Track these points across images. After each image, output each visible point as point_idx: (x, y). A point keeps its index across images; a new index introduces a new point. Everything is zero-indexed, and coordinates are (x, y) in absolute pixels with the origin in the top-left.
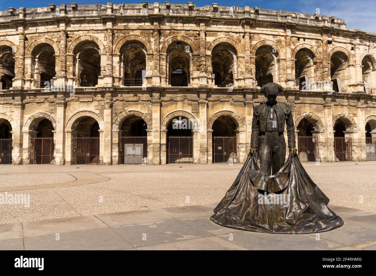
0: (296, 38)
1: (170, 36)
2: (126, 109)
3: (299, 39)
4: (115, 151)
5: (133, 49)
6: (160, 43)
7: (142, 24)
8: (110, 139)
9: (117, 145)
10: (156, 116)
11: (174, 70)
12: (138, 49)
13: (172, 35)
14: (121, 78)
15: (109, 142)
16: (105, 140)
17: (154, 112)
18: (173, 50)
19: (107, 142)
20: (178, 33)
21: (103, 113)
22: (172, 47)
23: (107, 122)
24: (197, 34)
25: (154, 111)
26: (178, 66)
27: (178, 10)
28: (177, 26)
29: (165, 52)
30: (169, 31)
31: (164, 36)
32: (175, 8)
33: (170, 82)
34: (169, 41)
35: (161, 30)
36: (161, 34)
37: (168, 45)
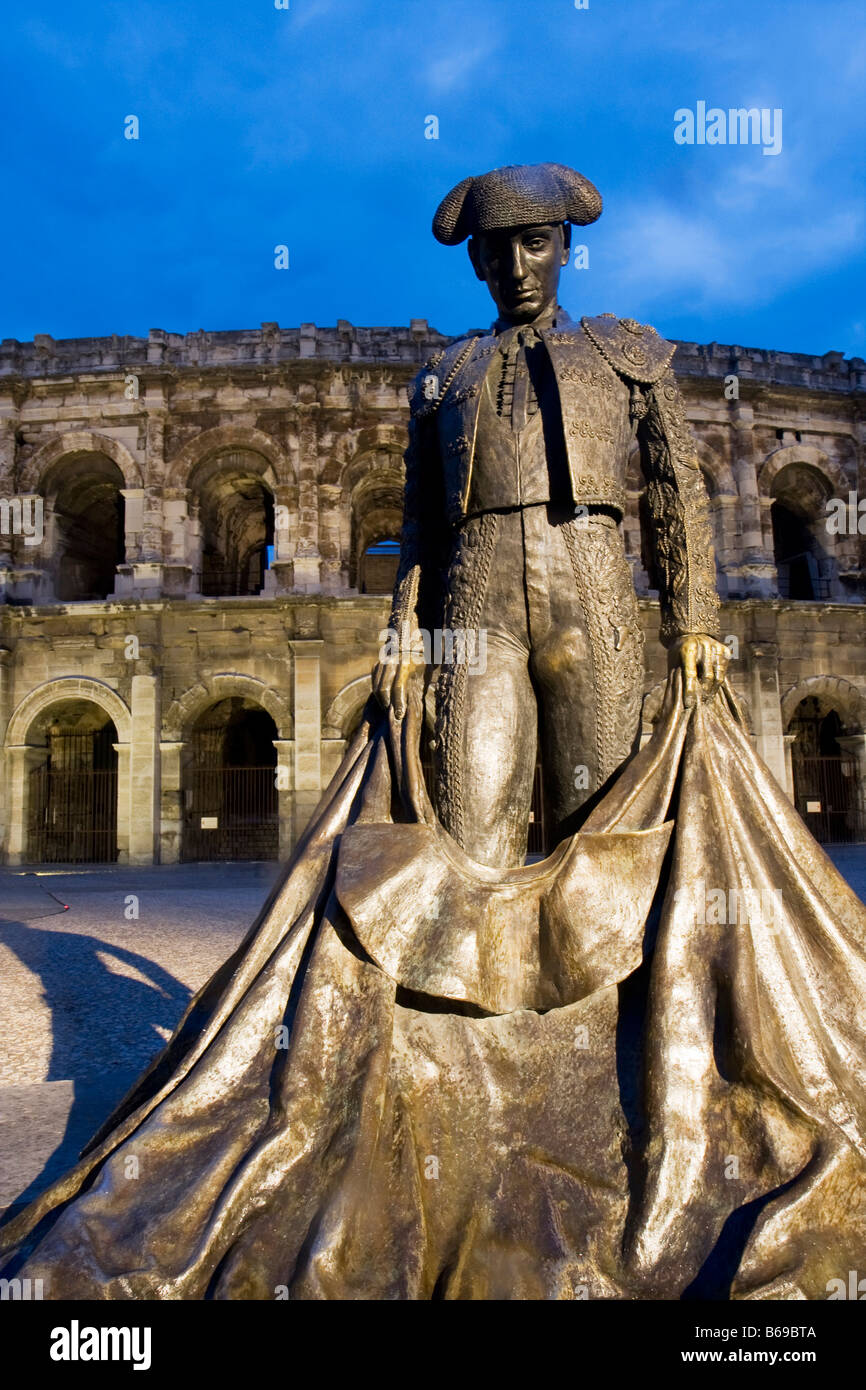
0: (770, 432)
1: (353, 428)
2: (206, 673)
3: (779, 433)
4: (170, 815)
5: (233, 475)
6: (320, 451)
7: (261, 393)
8: (151, 773)
9: (177, 795)
10: (308, 695)
11: (371, 543)
12: (248, 474)
13: (359, 427)
14: (189, 571)
15: (149, 787)
16: (135, 779)
17: (300, 682)
18: (362, 473)
19: (142, 787)
20: (379, 420)
21: (129, 688)
22: (359, 464)
23: (142, 718)
25: (300, 676)
26: (386, 528)
27: (379, 345)
28: (374, 399)
29: (337, 480)
30: (347, 414)
31: (333, 428)
32: (368, 339)
33: (358, 582)
34: (351, 446)
35: (323, 411)
36: (326, 422)
37: (347, 458)
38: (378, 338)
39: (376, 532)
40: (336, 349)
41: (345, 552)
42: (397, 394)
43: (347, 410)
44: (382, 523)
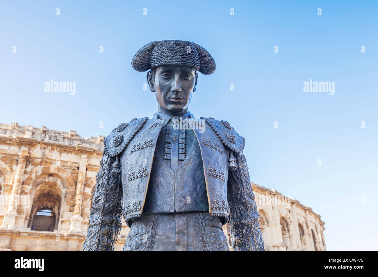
1: (41, 165)
6: (25, 172)
11: (39, 210)
13: (43, 165)
18: (41, 183)
20: (52, 163)
22: (41, 179)
24: (76, 167)
26: (46, 205)
27: (56, 137)
28: (51, 155)
29: (30, 184)
30: (40, 160)
31: (33, 164)
32: (53, 135)
33: (31, 225)
34: (39, 172)
35: (30, 157)
36: (30, 162)
37: (36, 177)
38: (56, 134)
39: (42, 206)
40: (40, 136)
41: (28, 213)
42: (60, 155)
43: (40, 158)
44: (45, 203)
